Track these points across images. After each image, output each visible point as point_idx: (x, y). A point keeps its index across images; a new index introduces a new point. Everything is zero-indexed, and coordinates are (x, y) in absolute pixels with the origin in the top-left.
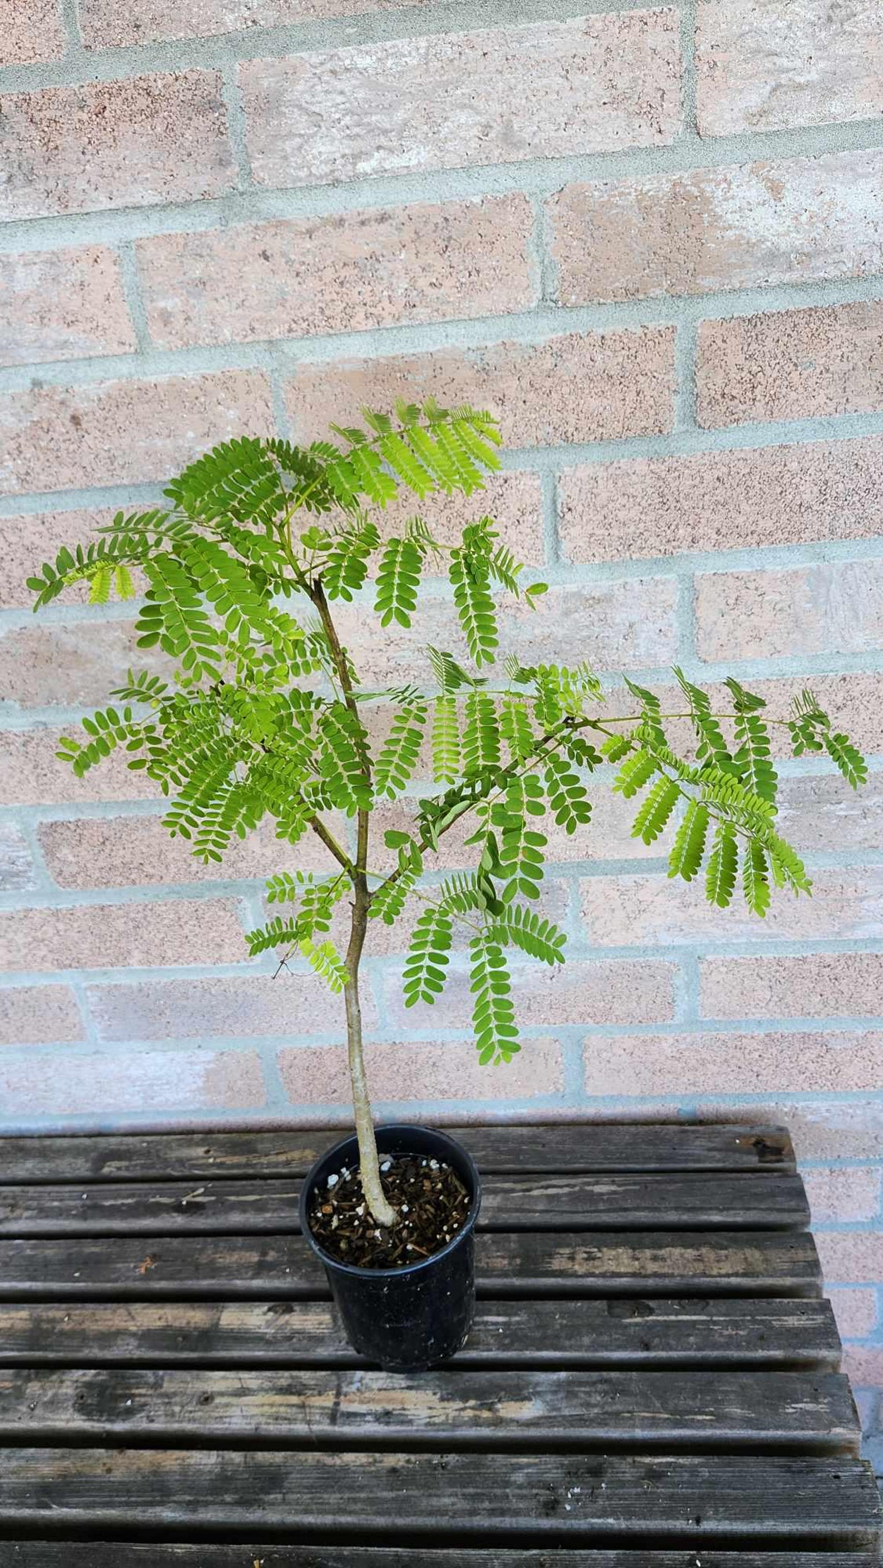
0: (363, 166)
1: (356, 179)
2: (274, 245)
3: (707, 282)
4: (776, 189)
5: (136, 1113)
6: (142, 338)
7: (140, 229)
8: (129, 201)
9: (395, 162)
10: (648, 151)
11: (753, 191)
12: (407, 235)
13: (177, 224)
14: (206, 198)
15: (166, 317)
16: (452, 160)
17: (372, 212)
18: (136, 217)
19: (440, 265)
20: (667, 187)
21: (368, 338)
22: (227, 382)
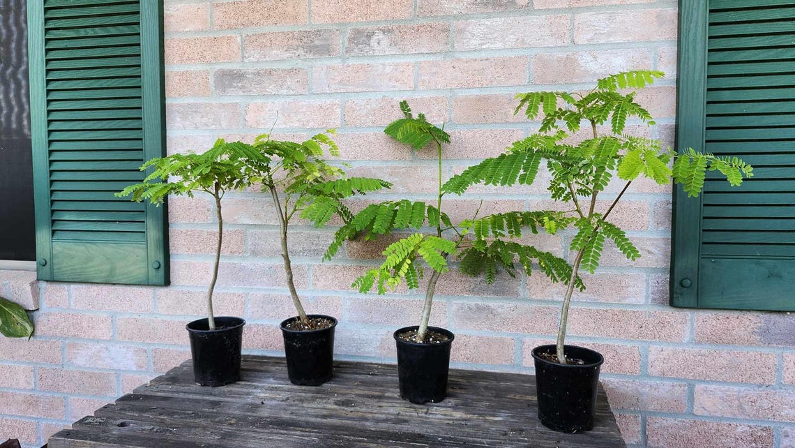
0: (484, 47)
1: (481, 50)
2: (456, 65)
3: (576, 80)
4: (595, 58)
5: (352, 356)
6: (416, 86)
7: (421, 59)
8: (420, 52)
9: (492, 46)
10: (561, 47)
11: (589, 58)
12: (493, 64)
13: (431, 58)
14: (440, 53)
15: (424, 81)
16: (507, 46)
17: (485, 58)
18: (421, 56)
19: (501, 72)
20: (565, 56)
21: (478, 90)
22: (436, 99)
